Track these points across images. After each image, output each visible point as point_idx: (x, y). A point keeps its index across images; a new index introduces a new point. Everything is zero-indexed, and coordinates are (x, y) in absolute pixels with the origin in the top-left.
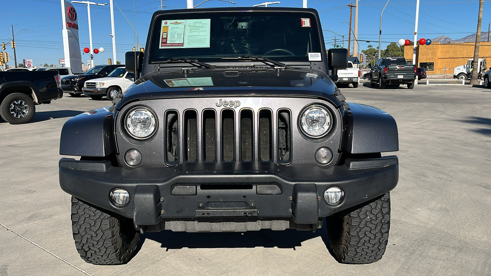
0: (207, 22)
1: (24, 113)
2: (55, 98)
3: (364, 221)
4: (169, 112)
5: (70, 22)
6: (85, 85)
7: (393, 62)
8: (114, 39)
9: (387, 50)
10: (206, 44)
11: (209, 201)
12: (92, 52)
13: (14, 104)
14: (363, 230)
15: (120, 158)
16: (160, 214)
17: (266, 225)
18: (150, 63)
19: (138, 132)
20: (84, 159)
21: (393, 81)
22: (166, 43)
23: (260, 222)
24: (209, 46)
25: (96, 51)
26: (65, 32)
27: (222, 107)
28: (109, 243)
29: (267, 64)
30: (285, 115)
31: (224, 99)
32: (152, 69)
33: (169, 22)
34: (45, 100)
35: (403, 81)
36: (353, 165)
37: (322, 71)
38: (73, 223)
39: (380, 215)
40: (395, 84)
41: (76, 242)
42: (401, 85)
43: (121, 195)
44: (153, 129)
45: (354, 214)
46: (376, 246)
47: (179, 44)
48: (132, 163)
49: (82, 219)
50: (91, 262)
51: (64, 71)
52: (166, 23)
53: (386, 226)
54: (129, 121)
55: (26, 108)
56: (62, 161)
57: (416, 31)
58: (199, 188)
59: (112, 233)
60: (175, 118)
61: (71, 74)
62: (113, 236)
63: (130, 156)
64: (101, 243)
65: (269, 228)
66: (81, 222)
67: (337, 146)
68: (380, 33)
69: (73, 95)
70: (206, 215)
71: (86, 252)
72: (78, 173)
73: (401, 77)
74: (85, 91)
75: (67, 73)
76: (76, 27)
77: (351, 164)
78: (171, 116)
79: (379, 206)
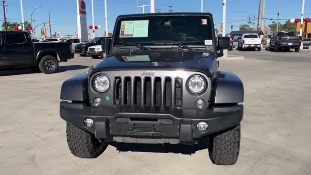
0: (146, 22)
1: (52, 67)
2: (70, 58)
3: (224, 141)
4: (116, 78)
5: (82, 10)
6: (88, 50)
7: (286, 34)
8: (106, 21)
9: (286, 25)
10: (146, 35)
11: (135, 127)
12: (94, 28)
13: (47, 62)
14: (223, 146)
15: (91, 102)
16: (109, 133)
17: (167, 141)
18: (114, 46)
19: (101, 88)
20: (74, 102)
21: (285, 47)
22: (123, 34)
23: (163, 139)
24: (147, 36)
25: (96, 28)
26: (79, 16)
27: (145, 76)
28: (85, 146)
29: (180, 47)
30: (180, 80)
31: (146, 71)
32: (115, 49)
33: (125, 22)
34: (64, 59)
35: (292, 47)
36: (216, 110)
37: (213, 50)
38: (68, 135)
39: (233, 138)
40: (287, 49)
41: (69, 145)
42: (291, 49)
43: (90, 122)
44: (108, 86)
45: (218, 137)
46: (231, 155)
47: (131, 35)
48: (97, 105)
49: (72, 133)
50: (77, 156)
51: (77, 41)
52: (124, 23)
53: (237, 144)
54: (96, 82)
55: (53, 64)
56: (61, 103)
57: (303, 13)
58: (129, 119)
59: (87, 141)
60: (120, 81)
61: (81, 42)
62: (88, 143)
63: (96, 101)
64: (81, 146)
65: (168, 142)
66: (71, 134)
67: (208, 98)
68: (278, 15)
69: (82, 55)
70: (132, 134)
71: (74, 150)
72: (69, 109)
73: (290, 44)
74: (89, 53)
75: (79, 42)
76: (85, 13)
77: (214, 109)
78: (117, 80)
79: (233, 133)
